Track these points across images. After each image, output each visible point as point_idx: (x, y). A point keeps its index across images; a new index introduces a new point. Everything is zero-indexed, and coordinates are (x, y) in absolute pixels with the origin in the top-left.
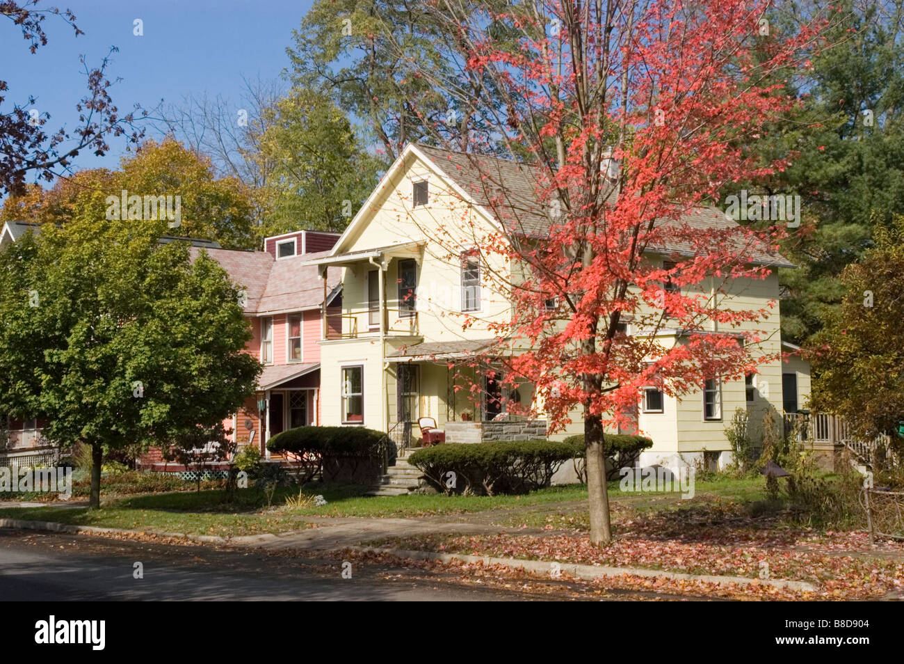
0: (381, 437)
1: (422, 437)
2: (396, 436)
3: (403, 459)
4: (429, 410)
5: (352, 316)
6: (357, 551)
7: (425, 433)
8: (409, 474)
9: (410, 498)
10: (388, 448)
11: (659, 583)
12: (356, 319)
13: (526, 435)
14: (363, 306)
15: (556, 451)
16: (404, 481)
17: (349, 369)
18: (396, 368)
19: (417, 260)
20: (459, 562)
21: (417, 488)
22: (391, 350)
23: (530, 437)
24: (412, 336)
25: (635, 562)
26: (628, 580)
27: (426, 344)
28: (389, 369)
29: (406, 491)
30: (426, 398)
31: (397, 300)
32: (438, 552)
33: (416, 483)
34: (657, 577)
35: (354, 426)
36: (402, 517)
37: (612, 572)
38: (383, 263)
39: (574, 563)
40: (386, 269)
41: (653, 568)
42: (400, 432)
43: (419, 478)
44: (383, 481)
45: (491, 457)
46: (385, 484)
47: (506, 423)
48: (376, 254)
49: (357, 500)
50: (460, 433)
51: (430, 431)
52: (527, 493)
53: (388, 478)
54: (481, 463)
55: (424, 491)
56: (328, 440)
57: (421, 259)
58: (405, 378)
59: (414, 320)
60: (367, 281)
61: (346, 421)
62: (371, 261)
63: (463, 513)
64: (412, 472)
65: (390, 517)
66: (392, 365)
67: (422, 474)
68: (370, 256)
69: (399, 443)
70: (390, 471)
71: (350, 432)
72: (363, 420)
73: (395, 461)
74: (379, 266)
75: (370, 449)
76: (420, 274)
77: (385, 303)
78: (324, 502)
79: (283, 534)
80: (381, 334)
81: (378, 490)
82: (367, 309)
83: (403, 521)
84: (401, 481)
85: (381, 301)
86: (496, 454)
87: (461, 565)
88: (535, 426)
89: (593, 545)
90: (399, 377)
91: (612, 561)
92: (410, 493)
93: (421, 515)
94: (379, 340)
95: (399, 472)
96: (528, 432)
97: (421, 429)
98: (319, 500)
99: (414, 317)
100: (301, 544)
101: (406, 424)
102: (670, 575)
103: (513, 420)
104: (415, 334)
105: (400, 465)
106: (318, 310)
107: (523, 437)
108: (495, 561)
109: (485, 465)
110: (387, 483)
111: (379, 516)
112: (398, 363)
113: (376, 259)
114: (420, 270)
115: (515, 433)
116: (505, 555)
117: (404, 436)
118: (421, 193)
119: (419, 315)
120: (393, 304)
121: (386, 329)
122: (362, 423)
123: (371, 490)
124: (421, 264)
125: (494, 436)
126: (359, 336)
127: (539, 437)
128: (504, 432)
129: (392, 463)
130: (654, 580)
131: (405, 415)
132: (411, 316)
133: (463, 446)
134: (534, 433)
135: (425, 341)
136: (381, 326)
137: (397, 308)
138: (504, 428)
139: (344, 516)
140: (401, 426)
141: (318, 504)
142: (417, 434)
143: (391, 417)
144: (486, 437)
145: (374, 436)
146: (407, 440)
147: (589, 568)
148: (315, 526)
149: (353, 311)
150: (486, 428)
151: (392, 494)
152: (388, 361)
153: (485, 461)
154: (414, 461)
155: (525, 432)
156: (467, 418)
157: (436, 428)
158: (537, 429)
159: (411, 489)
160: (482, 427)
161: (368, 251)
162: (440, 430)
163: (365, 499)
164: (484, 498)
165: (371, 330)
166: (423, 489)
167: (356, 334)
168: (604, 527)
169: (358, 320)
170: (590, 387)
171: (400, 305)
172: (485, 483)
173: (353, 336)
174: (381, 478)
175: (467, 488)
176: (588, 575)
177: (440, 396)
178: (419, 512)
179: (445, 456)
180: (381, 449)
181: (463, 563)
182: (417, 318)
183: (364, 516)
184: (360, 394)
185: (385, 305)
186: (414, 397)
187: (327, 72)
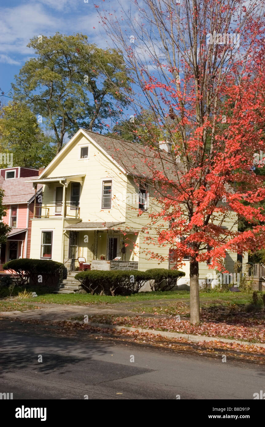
0: (61, 265)
1: (79, 266)
2: (67, 266)
3: (71, 276)
4: (83, 254)
5: (47, 207)
6: (70, 322)
7: (81, 264)
8: (74, 284)
9: (76, 295)
10: (64, 271)
11: (234, 346)
12: (49, 209)
13: (129, 268)
14: (52, 203)
15: (144, 276)
16: (72, 287)
17: (45, 232)
18: (69, 233)
19: (81, 183)
20: (126, 331)
21: (78, 290)
22: (67, 225)
23: (131, 269)
24: (76, 219)
25: (218, 334)
26: (218, 344)
27: (83, 223)
28: (66, 234)
29: (73, 292)
30: (81, 248)
31: (70, 202)
32: (114, 325)
33: (77, 288)
34: (233, 343)
35: (47, 259)
36: (80, 305)
37: (208, 340)
38: (66, 184)
39: (187, 334)
40: (67, 187)
41: (229, 338)
42: (69, 264)
43: (79, 286)
44: (61, 286)
45: (116, 278)
46: (62, 287)
47: (121, 262)
48: (63, 179)
49: (51, 295)
50: (99, 265)
51: (84, 264)
52: (129, 295)
53: (64, 285)
54: (110, 280)
55: (81, 292)
56: (35, 266)
57: (83, 183)
58: (73, 238)
59: (78, 211)
60: (56, 192)
61: (42, 257)
62: (60, 182)
63: (107, 304)
64: (75, 283)
65: (74, 305)
66: (67, 232)
67: (80, 283)
68: (60, 180)
69: (68, 269)
70: (64, 282)
71: (46, 262)
72: (51, 257)
73: (66, 277)
74: (64, 185)
75: (56, 271)
76: (82, 190)
77: (66, 202)
78: (36, 295)
79: (25, 311)
80: (63, 217)
81: (58, 290)
82: (55, 205)
83: (81, 307)
84: (70, 287)
85: (63, 201)
86: (118, 276)
87: (127, 332)
88: (133, 264)
89: (192, 324)
90: (70, 238)
91: (206, 333)
92: (74, 293)
93: (88, 304)
94: (62, 220)
95: (69, 282)
96: (130, 267)
97: (79, 262)
98: (34, 294)
99: (78, 210)
100: (36, 317)
101: (72, 260)
102: (239, 342)
103: (123, 261)
104: (78, 218)
105: (69, 279)
106: (26, 204)
107: (127, 269)
108: (145, 331)
109: (112, 281)
110: (63, 287)
111: (68, 304)
112: (70, 231)
113: (63, 182)
114: (82, 188)
115: (124, 267)
116: (150, 328)
117: (71, 265)
118: (84, 152)
119: (80, 209)
120: (68, 203)
121: (65, 215)
122: (51, 258)
123: (55, 290)
124: (83, 185)
125: (115, 268)
126: (50, 217)
127: (135, 269)
128: (120, 266)
129: (65, 278)
130: (232, 344)
131: (72, 256)
132: (76, 209)
133: (102, 272)
134: (133, 267)
135: (83, 222)
136: (63, 213)
137: (70, 205)
138: (120, 264)
139: (50, 303)
140: (70, 261)
141: (34, 296)
142: (77, 265)
143: (65, 256)
144: (112, 268)
145: (57, 265)
146: (73, 267)
147: (195, 337)
148: (39, 308)
149: (48, 205)
150: (112, 264)
151: (66, 292)
152: (65, 230)
153: (112, 279)
154: (77, 277)
155: (129, 266)
156: (103, 258)
157: (86, 262)
158: (134, 265)
159: (75, 291)
160: (110, 263)
161: (59, 178)
162: (88, 263)
163: (54, 295)
164: (110, 296)
165: (56, 215)
166: (80, 291)
167: (49, 216)
168: (197, 316)
169: (50, 210)
170: (194, 248)
171: (71, 204)
172: (111, 289)
173: (47, 217)
174: (60, 285)
175: (102, 292)
176: (195, 340)
177: (88, 248)
178: (87, 303)
179: (93, 276)
180: (61, 271)
181: (128, 331)
182: (79, 210)
183: (60, 303)
184: (51, 244)
185: (66, 203)
186: (76, 247)
187: (30, 95)
